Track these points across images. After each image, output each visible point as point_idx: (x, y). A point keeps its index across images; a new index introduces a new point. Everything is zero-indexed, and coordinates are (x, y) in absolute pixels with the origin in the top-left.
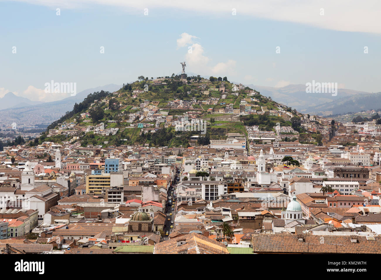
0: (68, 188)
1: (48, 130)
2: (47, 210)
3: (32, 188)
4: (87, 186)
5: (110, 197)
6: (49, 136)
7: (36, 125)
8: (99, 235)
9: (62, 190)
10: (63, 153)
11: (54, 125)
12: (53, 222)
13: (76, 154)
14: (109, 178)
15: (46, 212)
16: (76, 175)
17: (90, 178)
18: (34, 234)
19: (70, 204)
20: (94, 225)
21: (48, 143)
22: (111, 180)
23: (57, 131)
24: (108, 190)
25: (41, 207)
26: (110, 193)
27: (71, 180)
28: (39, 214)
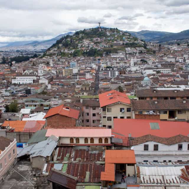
0: (56, 74)
1: (46, 52)
2: (49, 83)
3: (42, 75)
4: (64, 73)
5: (73, 77)
6: (47, 54)
7: (41, 50)
8: (70, 92)
9: (54, 75)
10: (53, 61)
11: (49, 49)
12: (51, 87)
13: (58, 61)
14: (72, 70)
15: (48, 84)
16: (59, 69)
17: (65, 70)
18: (45, 92)
19: (57, 80)
20: (67, 88)
21: (47, 57)
22: (73, 70)
23: (50, 52)
24: (72, 75)
25: (46, 82)
26: (73, 76)
27: (57, 71)
28: (46, 84)
